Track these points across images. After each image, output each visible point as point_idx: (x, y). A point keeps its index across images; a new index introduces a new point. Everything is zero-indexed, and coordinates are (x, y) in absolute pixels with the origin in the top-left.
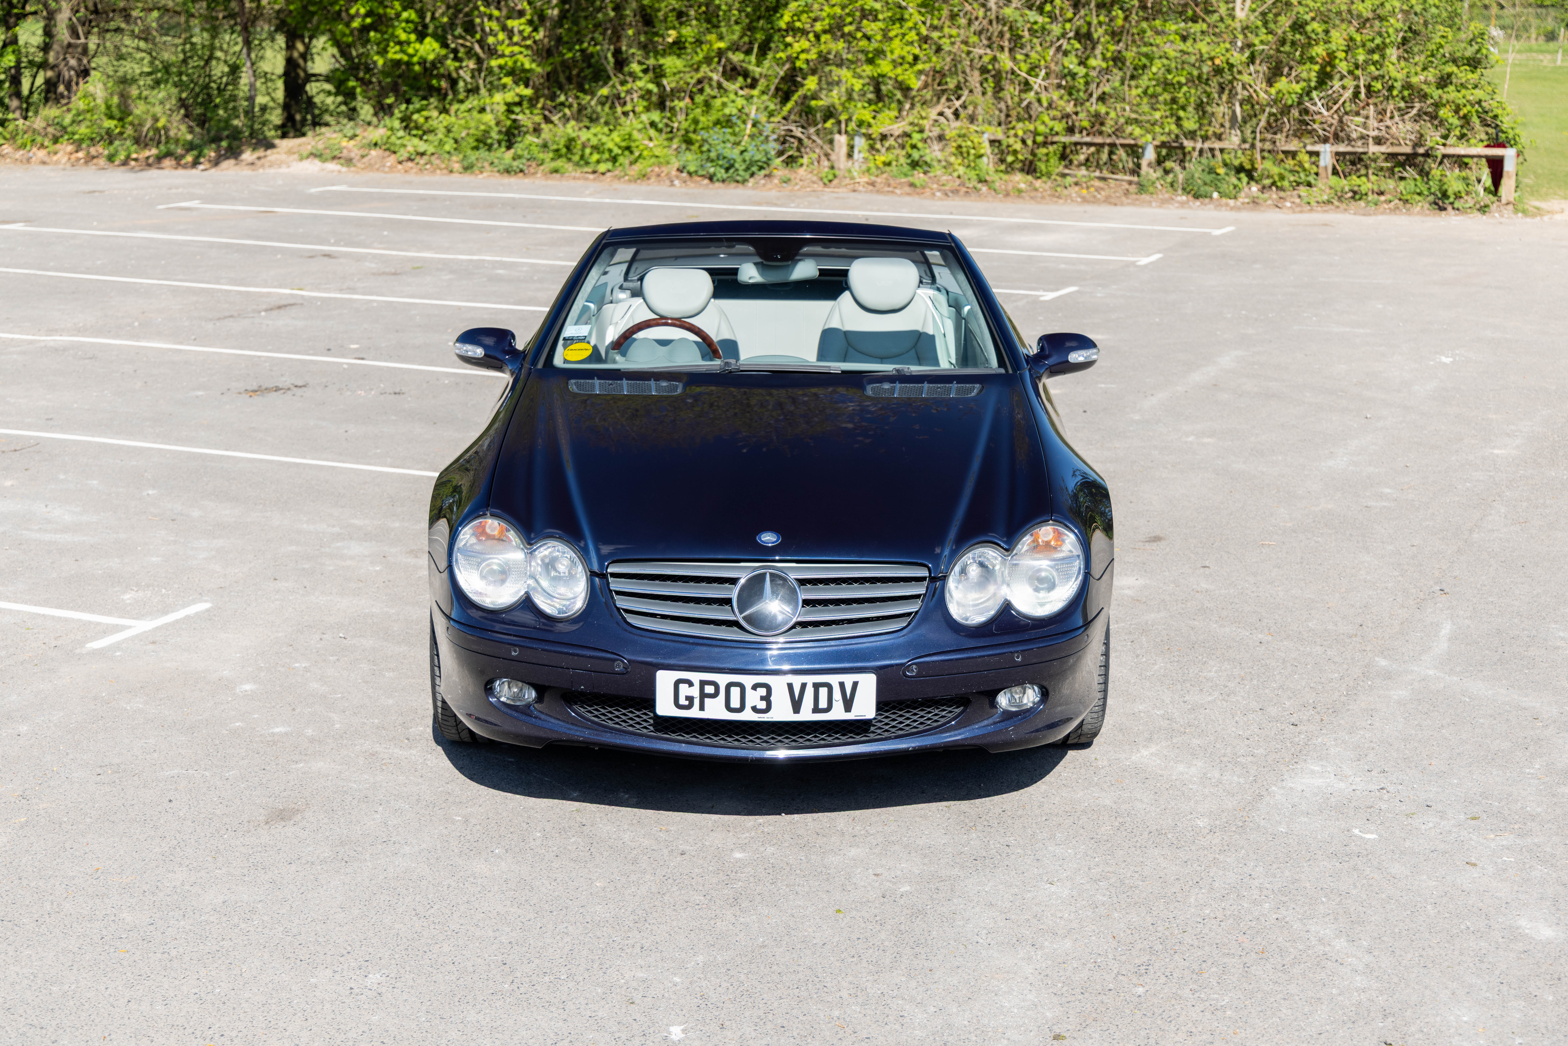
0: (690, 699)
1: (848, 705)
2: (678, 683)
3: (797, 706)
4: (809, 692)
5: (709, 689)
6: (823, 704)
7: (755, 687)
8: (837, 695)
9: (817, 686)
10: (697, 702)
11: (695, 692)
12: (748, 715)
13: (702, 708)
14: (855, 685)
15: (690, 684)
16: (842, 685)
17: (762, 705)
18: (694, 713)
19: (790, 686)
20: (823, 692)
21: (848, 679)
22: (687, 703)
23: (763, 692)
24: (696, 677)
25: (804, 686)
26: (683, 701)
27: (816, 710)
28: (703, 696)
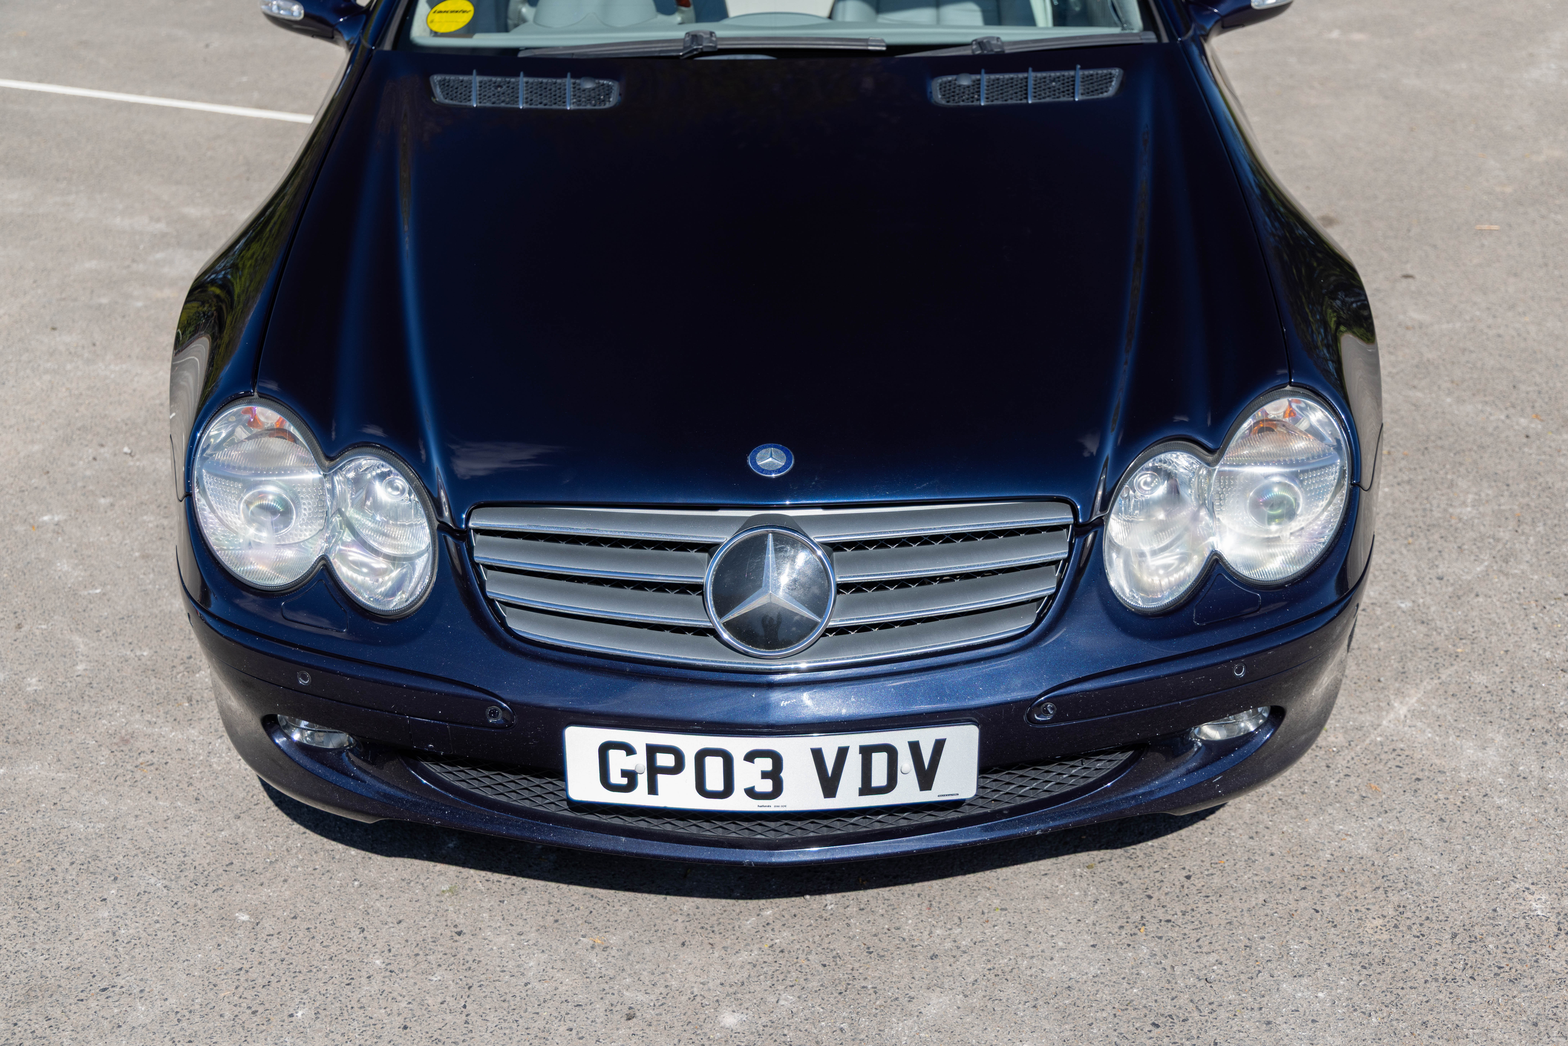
0: (631, 776)
1: (926, 778)
2: (604, 749)
3: (830, 785)
4: (854, 762)
5: (665, 760)
6: (879, 778)
7: (751, 757)
8: (905, 762)
9: (867, 752)
10: (643, 780)
11: (638, 762)
12: (738, 802)
13: (653, 789)
14: (939, 746)
15: (630, 750)
16: (915, 748)
17: (767, 786)
18: (639, 797)
19: (817, 754)
20: (880, 761)
21: (926, 737)
22: (624, 781)
23: (766, 764)
24: (639, 739)
25: (842, 753)
26: (616, 778)
27: (866, 789)
28: (653, 770)
